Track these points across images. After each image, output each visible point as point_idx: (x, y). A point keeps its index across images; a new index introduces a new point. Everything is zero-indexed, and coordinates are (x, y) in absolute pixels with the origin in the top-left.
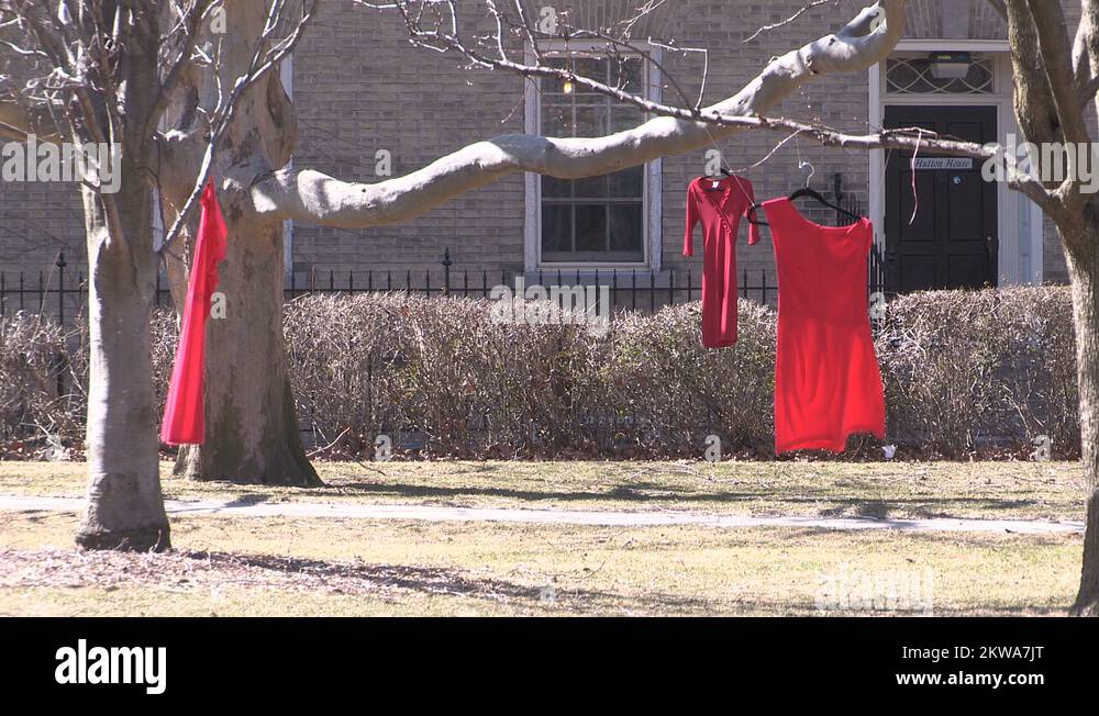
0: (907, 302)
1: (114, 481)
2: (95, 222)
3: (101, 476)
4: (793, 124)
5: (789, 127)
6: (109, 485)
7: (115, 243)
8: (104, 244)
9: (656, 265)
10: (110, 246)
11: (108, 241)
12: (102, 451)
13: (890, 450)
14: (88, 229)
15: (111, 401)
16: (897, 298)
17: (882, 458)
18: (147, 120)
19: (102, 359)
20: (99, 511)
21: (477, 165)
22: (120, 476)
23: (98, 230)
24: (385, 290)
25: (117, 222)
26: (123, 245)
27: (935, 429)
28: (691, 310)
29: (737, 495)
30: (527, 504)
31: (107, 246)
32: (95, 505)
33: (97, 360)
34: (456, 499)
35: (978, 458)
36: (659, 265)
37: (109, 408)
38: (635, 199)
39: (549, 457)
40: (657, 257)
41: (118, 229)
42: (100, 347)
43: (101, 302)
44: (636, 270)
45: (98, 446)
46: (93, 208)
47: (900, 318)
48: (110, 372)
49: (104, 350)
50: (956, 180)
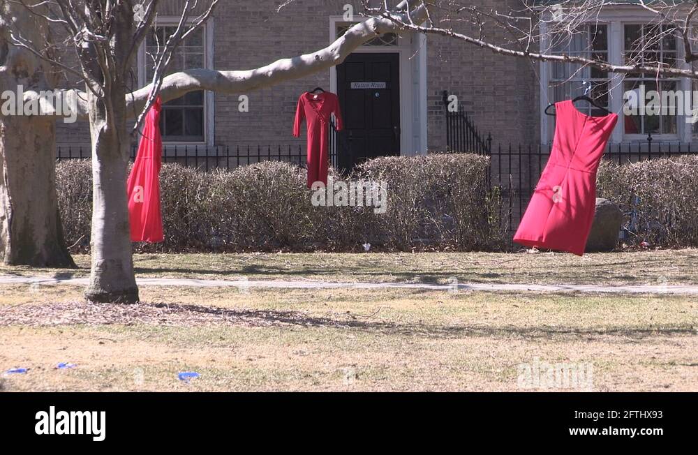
0: (374, 163)
1: (109, 264)
2: (96, 117)
3: (102, 261)
4: (584, 60)
5: (582, 61)
6: (106, 266)
7: (109, 129)
8: (103, 129)
9: (211, 143)
10: (107, 130)
11: (105, 128)
12: (102, 247)
13: (367, 246)
14: (91, 120)
15: (107, 218)
16: (368, 161)
17: (362, 250)
18: (127, 59)
19: (101, 194)
20: (101, 280)
21: (174, 86)
22: (112, 261)
23: (99, 122)
24: (77, 158)
25: (112, 117)
26: (114, 130)
27: (391, 234)
28: (255, 168)
29: (320, 271)
30: (226, 277)
31: (105, 131)
32: (98, 277)
33: (98, 195)
34: (192, 275)
35: (417, 251)
36: (213, 143)
37: (105, 222)
38: (200, 106)
39: (177, 251)
40: (211, 139)
41: (113, 122)
42: (99, 188)
43: (100, 162)
44: (198, 146)
45: (99, 244)
46: (96, 109)
47: (370, 172)
48: (105, 202)
49: (102, 190)
50: (377, 95)
